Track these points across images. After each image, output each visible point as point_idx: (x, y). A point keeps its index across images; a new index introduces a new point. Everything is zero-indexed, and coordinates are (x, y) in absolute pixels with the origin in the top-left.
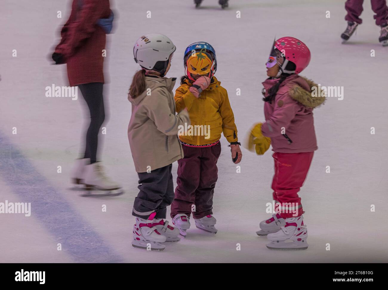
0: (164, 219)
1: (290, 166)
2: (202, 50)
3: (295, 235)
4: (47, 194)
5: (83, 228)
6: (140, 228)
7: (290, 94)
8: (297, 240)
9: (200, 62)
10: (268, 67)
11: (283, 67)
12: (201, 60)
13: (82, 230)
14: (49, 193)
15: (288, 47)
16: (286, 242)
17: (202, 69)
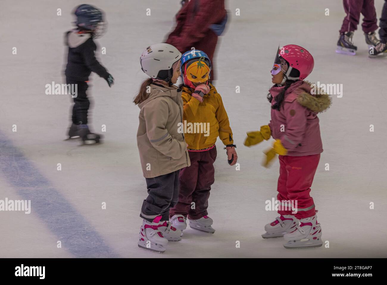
0: (167, 221)
1: (300, 168)
2: (200, 58)
3: (311, 234)
4: (49, 195)
5: (84, 227)
6: (145, 229)
7: (299, 101)
8: (313, 239)
9: (200, 70)
10: (273, 74)
11: (288, 74)
12: (200, 68)
13: (83, 230)
14: (51, 194)
15: (292, 55)
16: (301, 241)
17: (202, 77)
